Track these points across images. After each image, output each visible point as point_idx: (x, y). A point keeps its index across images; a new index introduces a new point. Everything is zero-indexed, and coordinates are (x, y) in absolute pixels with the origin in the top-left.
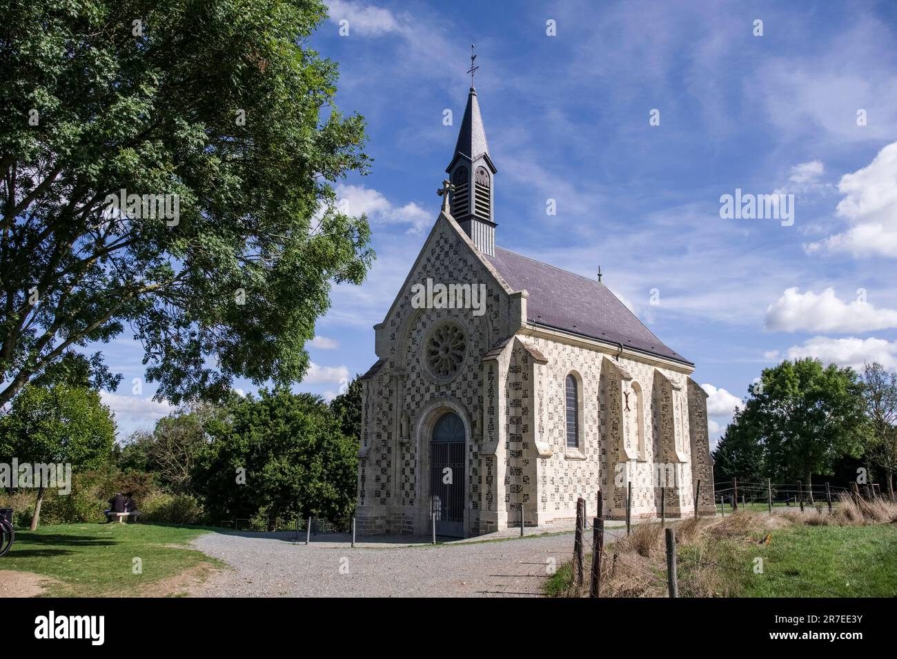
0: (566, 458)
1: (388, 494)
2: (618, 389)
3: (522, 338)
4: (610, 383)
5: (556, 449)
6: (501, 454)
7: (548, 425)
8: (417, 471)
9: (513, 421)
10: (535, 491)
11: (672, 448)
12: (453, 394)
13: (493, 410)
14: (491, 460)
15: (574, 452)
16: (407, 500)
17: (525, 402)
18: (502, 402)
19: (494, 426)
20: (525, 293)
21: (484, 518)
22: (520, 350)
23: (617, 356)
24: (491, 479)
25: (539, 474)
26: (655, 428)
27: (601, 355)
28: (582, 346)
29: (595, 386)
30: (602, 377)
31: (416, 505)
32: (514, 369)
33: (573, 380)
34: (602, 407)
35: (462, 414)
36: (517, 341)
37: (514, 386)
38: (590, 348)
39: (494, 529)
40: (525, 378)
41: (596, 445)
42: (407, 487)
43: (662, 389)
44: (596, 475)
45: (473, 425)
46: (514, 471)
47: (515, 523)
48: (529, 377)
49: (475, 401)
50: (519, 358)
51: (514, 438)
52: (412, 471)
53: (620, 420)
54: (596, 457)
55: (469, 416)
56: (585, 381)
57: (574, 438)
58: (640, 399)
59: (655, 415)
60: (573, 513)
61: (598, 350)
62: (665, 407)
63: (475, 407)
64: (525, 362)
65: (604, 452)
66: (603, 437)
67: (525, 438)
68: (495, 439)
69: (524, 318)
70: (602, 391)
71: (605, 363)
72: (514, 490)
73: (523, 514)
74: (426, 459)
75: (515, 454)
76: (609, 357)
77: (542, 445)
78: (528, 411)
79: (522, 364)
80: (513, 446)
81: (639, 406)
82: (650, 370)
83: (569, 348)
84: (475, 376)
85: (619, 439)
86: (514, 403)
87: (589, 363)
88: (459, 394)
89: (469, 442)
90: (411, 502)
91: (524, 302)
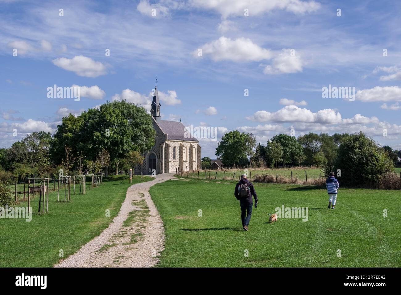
0: (173, 161)
1: (140, 168)
2: (183, 149)
3: (167, 142)
4: (181, 147)
5: (172, 160)
6: (163, 161)
7: (171, 156)
8: (146, 164)
9: (165, 156)
10: (169, 167)
11: (193, 159)
12: (154, 150)
13: (162, 154)
14: (162, 162)
15: (175, 160)
16: (144, 169)
17: (167, 153)
18: (164, 153)
19: (162, 157)
20: (167, 134)
21: (160, 171)
22: (166, 144)
23: (183, 142)
24: (162, 165)
25: (169, 164)
26: (190, 155)
27: (180, 142)
28: (176, 141)
29: (179, 148)
30: (180, 146)
31: (146, 170)
32: (165, 147)
33: (175, 148)
34: (180, 152)
35: (155, 154)
36: (166, 143)
37: (165, 150)
38: (178, 142)
39: (162, 173)
40: (167, 149)
41: (178, 159)
42: (144, 167)
43: (191, 147)
44: (178, 164)
45: (158, 156)
46: (165, 164)
47: (165, 172)
48: (168, 149)
49: (158, 152)
50: (166, 145)
51: (165, 159)
52: (145, 164)
53: (183, 154)
54: (178, 161)
55: (157, 154)
56: (177, 148)
57: (175, 158)
58: (187, 150)
59: (190, 152)
60: (176, 171)
61: (179, 142)
62: (192, 151)
63: (158, 153)
64: (167, 146)
65: (180, 160)
66: (180, 157)
67: (167, 159)
68: (162, 159)
69: (167, 139)
70: (180, 149)
71: (180, 144)
72: (165, 167)
73: (167, 170)
74: (148, 162)
75: (165, 161)
76: (181, 143)
77: (170, 160)
78: (168, 154)
79: (167, 147)
80: (165, 160)
81: (187, 151)
82: (189, 144)
83: (174, 142)
84: (158, 148)
85: (182, 158)
86: (165, 153)
87: (177, 144)
88: (155, 150)
89: (157, 159)
90: (145, 169)
91: (167, 136)
